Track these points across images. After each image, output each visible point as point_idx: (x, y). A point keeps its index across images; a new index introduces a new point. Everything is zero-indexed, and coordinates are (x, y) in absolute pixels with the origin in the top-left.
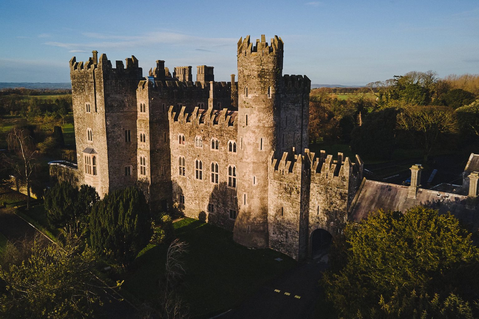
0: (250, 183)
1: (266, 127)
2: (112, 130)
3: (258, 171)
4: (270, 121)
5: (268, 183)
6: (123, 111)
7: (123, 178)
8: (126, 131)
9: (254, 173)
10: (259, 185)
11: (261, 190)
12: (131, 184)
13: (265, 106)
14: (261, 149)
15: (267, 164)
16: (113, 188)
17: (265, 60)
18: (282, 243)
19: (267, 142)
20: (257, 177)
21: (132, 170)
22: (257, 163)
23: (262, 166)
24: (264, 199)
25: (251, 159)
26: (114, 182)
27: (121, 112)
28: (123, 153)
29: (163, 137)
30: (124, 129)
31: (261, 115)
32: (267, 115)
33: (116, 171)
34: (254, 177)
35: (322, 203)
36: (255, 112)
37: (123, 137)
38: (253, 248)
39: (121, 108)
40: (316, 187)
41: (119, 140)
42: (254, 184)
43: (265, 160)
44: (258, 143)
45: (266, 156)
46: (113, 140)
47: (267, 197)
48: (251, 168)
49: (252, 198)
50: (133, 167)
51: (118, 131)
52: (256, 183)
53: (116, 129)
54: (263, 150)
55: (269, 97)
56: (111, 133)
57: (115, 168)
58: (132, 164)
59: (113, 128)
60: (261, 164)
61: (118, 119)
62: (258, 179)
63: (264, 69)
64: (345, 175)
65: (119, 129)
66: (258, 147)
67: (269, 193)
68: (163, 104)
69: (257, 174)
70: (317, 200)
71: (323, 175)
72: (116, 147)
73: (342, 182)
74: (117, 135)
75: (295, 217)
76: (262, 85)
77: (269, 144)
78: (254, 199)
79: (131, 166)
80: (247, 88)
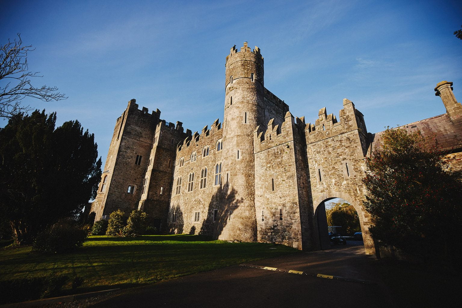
0: (233, 158)
1: (251, 104)
2: (124, 150)
3: (242, 144)
4: (254, 99)
5: (254, 158)
6: (139, 139)
7: (124, 194)
8: (138, 156)
9: (238, 146)
10: (243, 159)
11: (246, 165)
12: (132, 203)
13: (248, 86)
14: (246, 122)
15: (253, 138)
16: (111, 200)
17: (247, 54)
18: (275, 228)
19: (251, 116)
20: (241, 151)
21: (136, 190)
22: (241, 136)
23: (247, 139)
24: (250, 176)
25: (235, 133)
26: (114, 195)
27: (137, 140)
28: (130, 173)
29: (167, 162)
30: (136, 153)
31: (245, 94)
32: (251, 94)
33: (118, 186)
34: (238, 151)
35: (324, 163)
36: (238, 91)
37: (134, 159)
38: (235, 241)
39: (138, 137)
40: (312, 147)
41: (129, 160)
42: (238, 158)
43: (250, 134)
44: (242, 117)
45: (250, 129)
46: (123, 158)
47: (254, 175)
48: (235, 142)
49: (235, 175)
50: (137, 187)
51: (130, 153)
52: (240, 157)
53: (129, 151)
54: (248, 123)
55: (252, 81)
56: (123, 152)
57: (119, 182)
58: (137, 184)
59: (127, 149)
60: (246, 137)
61: (133, 144)
62: (242, 153)
63: (247, 60)
64: (347, 114)
65: (132, 152)
66: (242, 120)
67: (255, 170)
68: (172, 139)
69: (241, 147)
70: (316, 162)
71: (319, 129)
72: (125, 165)
73: (346, 124)
74: (128, 156)
75: (290, 184)
76: (245, 71)
77: (253, 118)
78: (237, 176)
79: (136, 186)
80: (232, 78)
